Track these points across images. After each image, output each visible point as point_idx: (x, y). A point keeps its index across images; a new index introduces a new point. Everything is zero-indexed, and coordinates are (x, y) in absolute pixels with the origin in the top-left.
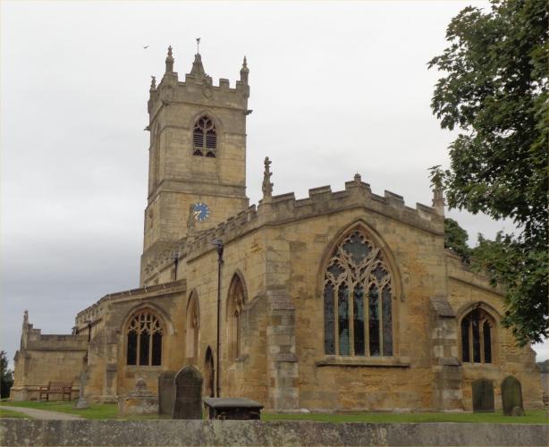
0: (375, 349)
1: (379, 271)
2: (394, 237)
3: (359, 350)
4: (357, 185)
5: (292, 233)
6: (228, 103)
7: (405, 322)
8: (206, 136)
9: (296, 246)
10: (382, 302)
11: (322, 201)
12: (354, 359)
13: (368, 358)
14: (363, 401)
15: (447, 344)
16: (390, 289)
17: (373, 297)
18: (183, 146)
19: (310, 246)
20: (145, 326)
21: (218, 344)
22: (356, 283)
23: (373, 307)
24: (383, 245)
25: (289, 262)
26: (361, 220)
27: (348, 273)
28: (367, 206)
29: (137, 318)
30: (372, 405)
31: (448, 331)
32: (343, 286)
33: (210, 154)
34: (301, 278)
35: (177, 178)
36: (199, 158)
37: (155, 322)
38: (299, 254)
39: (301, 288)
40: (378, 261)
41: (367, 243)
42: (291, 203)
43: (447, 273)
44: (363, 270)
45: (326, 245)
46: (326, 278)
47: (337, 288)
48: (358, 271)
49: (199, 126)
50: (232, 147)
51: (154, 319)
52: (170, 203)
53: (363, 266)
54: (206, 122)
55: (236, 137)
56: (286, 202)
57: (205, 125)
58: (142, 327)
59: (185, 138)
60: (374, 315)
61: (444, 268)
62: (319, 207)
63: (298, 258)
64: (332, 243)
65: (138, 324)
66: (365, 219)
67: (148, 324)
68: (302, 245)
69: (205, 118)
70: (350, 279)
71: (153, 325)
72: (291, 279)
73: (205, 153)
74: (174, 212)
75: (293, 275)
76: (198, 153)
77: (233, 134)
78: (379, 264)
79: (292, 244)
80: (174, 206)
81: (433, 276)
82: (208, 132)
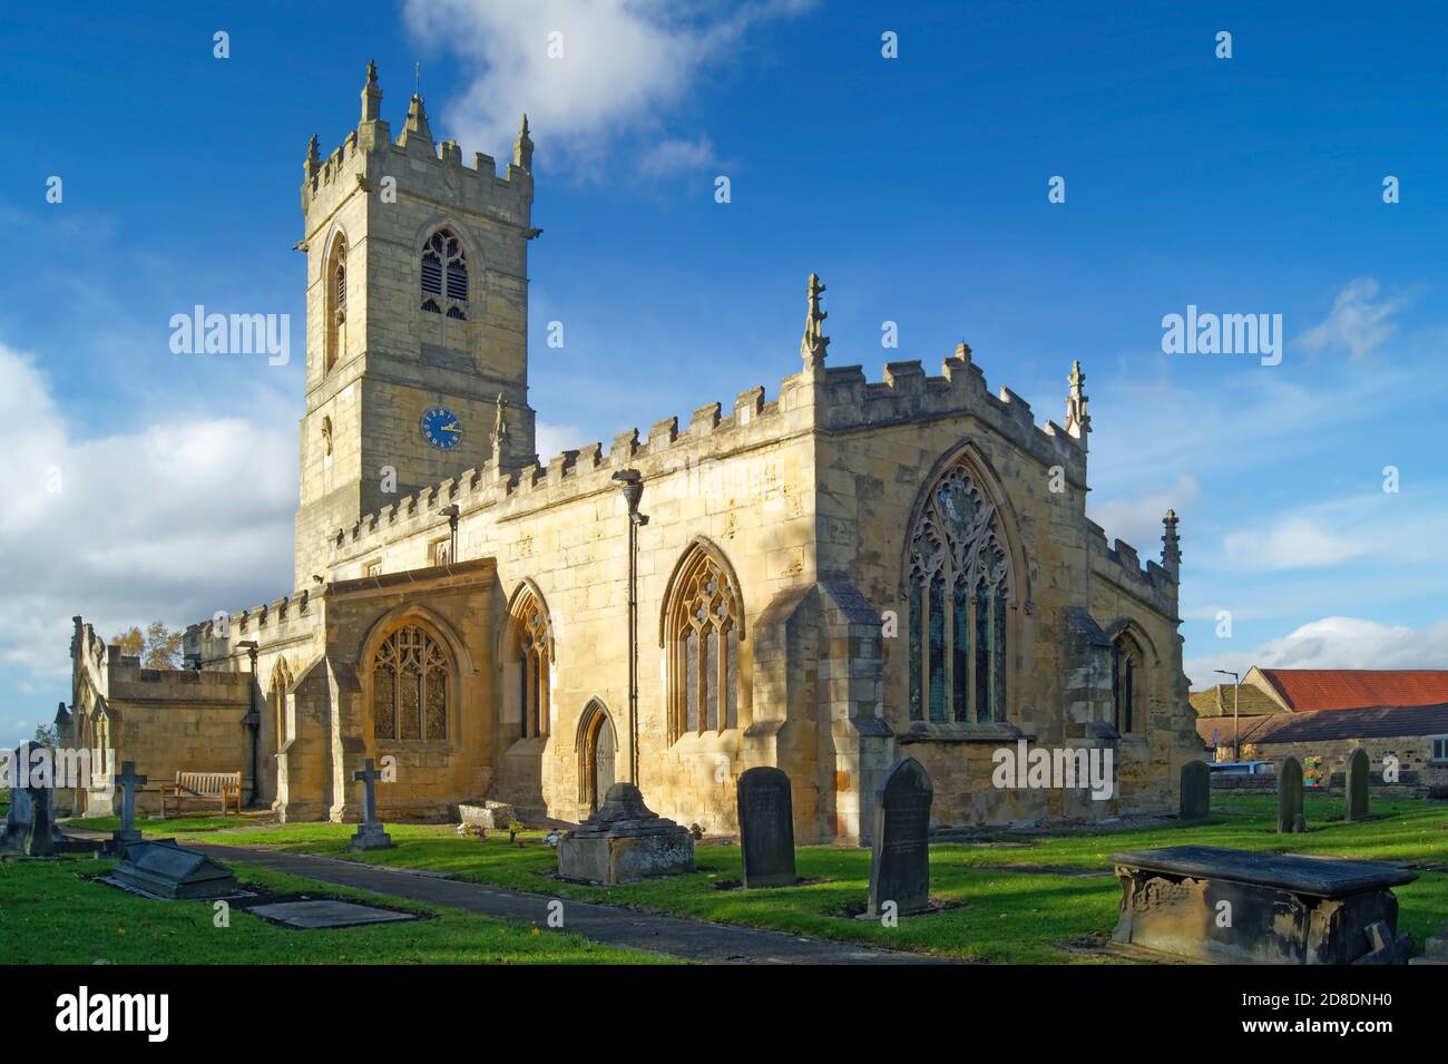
0: (983, 708)
1: (991, 553)
2: (1019, 484)
3: (961, 710)
4: (967, 369)
5: (860, 457)
6: (494, 207)
7: (1030, 655)
8: (447, 273)
9: (867, 487)
10: (994, 615)
11: (910, 394)
12: (954, 727)
13: (973, 726)
14: (968, 810)
15: (1098, 698)
16: (1006, 589)
17: (982, 605)
18: (403, 286)
19: (890, 488)
20: (411, 656)
21: (633, 697)
22: (957, 573)
23: (981, 625)
24: (1001, 500)
25: (855, 522)
26: (971, 443)
27: (944, 551)
28: (979, 413)
29: (392, 638)
30: (981, 817)
31: (1100, 674)
32: (938, 580)
33: (455, 313)
34: (874, 558)
35: (391, 352)
36: (432, 316)
37: (431, 647)
38: (872, 504)
39: (876, 579)
40: (990, 533)
41: (974, 492)
42: (858, 388)
43: (1088, 564)
44: (967, 547)
45: (915, 489)
46: (912, 561)
47: (927, 583)
48: (959, 550)
49: (432, 249)
50: (500, 301)
51: (429, 641)
52: (379, 405)
53: (968, 541)
54: (446, 241)
55: (508, 282)
56: (849, 385)
57: (445, 248)
58: (404, 659)
59: (406, 269)
60: (982, 641)
61: (1084, 553)
62: (906, 404)
63: (870, 513)
64: (924, 485)
65: (396, 653)
66: (976, 440)
67: (416, 652)
68: (878, 484)
69: (446, 233)
70: (948, 567)
71: (426, 654)
72: (858, 559)
73: (445, 308)
74: (389, 424)
75: (861, 550)
76: (430, 306)
77: (504, 275)
78: (992, 537)
79: (859, 480)
80: (388, 411)
81: (1069, 568)
82: (452, 265)
